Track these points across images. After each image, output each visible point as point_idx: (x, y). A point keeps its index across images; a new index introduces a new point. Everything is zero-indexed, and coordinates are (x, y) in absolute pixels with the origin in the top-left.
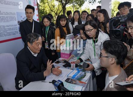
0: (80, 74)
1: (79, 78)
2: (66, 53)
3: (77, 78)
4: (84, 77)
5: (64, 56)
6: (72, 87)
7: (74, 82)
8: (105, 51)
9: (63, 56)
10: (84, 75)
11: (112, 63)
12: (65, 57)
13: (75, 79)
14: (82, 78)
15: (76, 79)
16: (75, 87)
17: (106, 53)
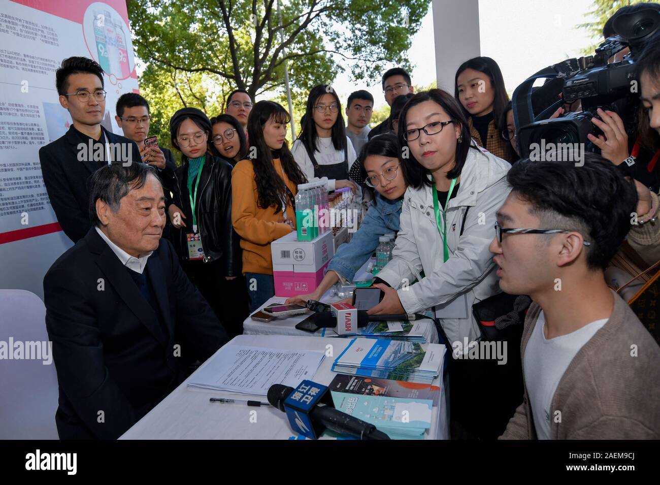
0: (395, 352)
1: (395, 369)
2: (298, 270)
3: (386, 368)
4: (419, 362)
5: (293, 288)
6: (376, 410)
7: (376, 388)
8: (529, 200)
9: (288, 285)
10: (417, 355)
11: (566, 259)
12: (298, 288)
13: (374, 374)
14: (411, 365)
15: (382, 372)
16: (392, 408)
17: (531, 212)
